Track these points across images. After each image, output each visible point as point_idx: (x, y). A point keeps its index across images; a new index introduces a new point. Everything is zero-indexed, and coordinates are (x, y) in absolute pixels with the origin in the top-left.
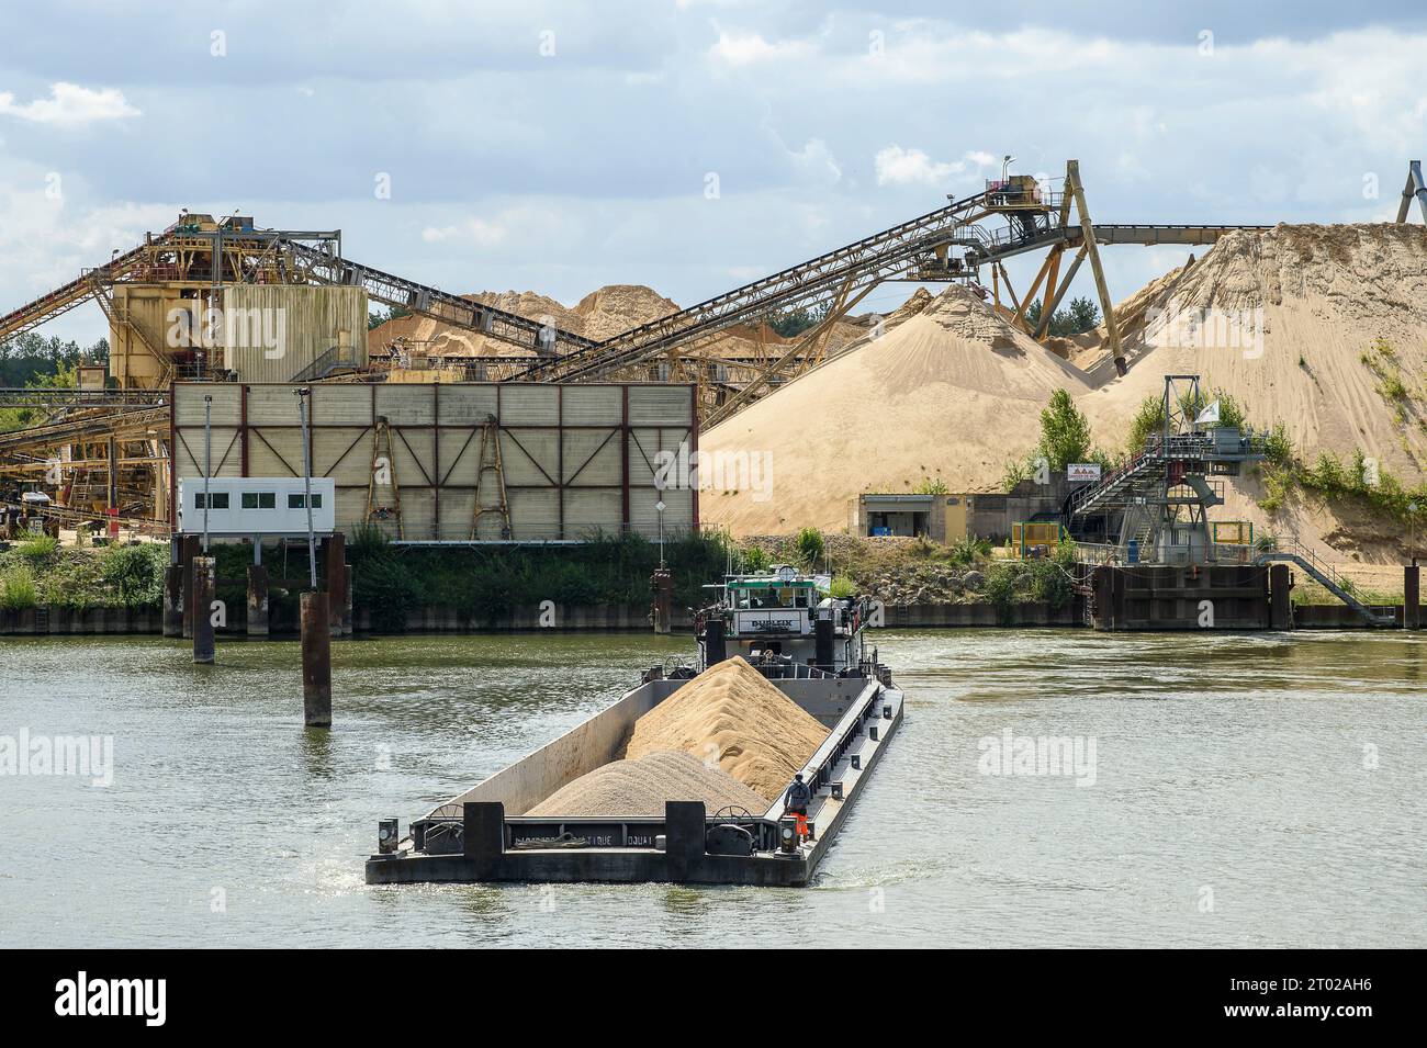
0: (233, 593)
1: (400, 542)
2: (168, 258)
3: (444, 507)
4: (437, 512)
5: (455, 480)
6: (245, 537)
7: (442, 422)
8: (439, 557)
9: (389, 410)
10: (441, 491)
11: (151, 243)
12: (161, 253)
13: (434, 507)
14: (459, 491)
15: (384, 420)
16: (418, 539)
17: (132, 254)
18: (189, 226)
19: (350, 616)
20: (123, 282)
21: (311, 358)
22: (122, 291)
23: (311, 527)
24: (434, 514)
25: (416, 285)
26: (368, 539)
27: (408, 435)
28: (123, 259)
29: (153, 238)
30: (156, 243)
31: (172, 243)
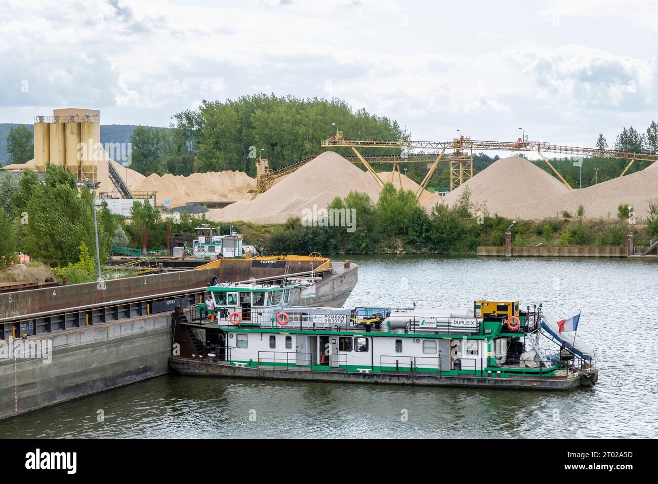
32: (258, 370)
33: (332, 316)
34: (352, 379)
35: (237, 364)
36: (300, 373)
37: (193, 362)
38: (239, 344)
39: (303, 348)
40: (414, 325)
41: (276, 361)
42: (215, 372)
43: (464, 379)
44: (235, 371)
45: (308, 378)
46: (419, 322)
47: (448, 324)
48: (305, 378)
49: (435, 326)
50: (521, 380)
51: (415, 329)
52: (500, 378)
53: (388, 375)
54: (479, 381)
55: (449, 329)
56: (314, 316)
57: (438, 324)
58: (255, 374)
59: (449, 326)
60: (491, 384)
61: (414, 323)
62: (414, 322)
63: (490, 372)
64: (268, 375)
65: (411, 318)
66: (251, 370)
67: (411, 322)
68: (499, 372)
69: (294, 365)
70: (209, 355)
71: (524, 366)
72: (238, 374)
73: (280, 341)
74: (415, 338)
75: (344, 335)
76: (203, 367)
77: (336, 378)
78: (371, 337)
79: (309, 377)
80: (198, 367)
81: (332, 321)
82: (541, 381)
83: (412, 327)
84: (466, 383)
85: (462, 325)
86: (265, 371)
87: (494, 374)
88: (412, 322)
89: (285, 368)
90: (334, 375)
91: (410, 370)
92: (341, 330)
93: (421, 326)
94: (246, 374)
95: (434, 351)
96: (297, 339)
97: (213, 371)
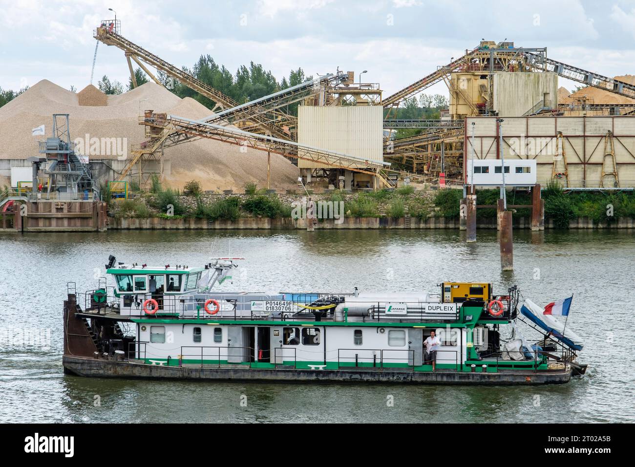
0: (492, 211)
1: (567, 189)
2: (475, 62)
3: (588, 173)
4: (585, 175)
5: (592, 160)
6: (498, 186)
7: (587, 134)
8: (585, 195)
9: (563, 129)
10: (586, 165)
11: (468, 55)
12: (473, 59)
13: (583, 173)
14: (595, 166)
15: (560, 133)
16: (576, 187)
17: (460, 59)
18: (484, 47)
19: (543, 221)
20: (455, 72)
21: (532, 105)
22: (454, 76)
23: (504, 182)
24: (583, 176)
25: (587, 72)
26: (553, 187)
27: (571, 140)
28: (456, 62)
29: (469, 52)
30: (470, 54)
31: (477, 54)
32: (182, 370)
33: (276, 302)
34: (303, 377)
35: (154, 363)
36: (236, 371)
37: (96, 361)
38: (154, 339)
39: (236, 342)
40: (379, 312)
41: (205, 358)
42: (125, 373)
43: (442, 375)
44: (151, 371)
45: (245, 378)
46: (385, 308)
47: (420, 310)
48: (242, 378)
49: (404, 312)
50: (512, 375)
51: (380, 317)
52: (487, 373)
53: (348, 372)
54: (461, 377)
55: (422, 316)
56: (252, 302)
57: (408, 310)
58: (178, 374)
59: (422, 312)
60: (476, 380)
61: (378, 310)
62: (379, 308)
63: (475, 366)
64: (194, 375)
65: (373, 304)
66: (172, 369)
67: (374, 308)
68: (485, 366)
69: (226, 362)
70: (117, 352)
71: (509, 359)
72: (155, 374)
73: (208, 333)
74: (378, 327)
75: (290, 325)
76: (110, 366)
77: (281, 377)
78: (324, 326)
79: (248, 376)
80: (102, 367)
81: (275, 308)
82: (537, 376)
83: (375, 314)
84: (445, 379)
85: (439, 311)
86: (191, 370)
87: (479, 368)
88: (376, 308)
89: (216, 366)
90: (279, 373)
91: (372, 366)
92: (286, 320)
93: (387, 313)
94: (165, 374)
95: (401, 342)
96: (229, 331)
97: (123, 371)
